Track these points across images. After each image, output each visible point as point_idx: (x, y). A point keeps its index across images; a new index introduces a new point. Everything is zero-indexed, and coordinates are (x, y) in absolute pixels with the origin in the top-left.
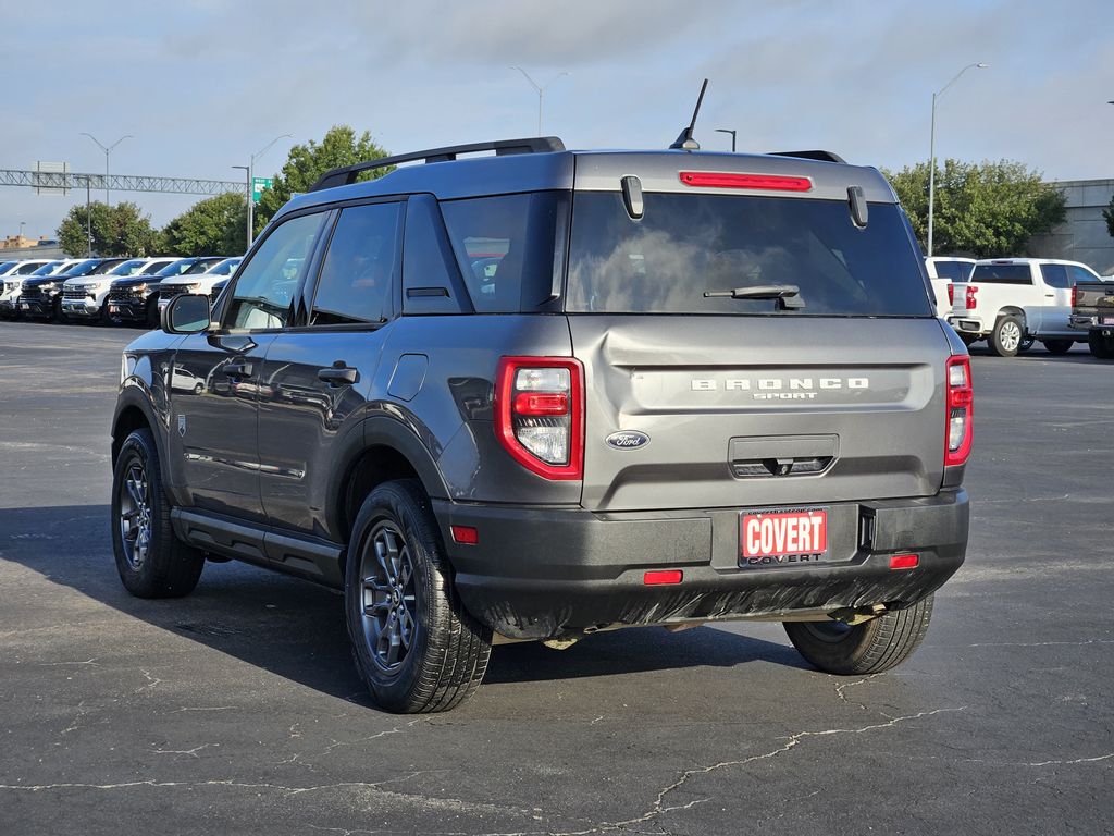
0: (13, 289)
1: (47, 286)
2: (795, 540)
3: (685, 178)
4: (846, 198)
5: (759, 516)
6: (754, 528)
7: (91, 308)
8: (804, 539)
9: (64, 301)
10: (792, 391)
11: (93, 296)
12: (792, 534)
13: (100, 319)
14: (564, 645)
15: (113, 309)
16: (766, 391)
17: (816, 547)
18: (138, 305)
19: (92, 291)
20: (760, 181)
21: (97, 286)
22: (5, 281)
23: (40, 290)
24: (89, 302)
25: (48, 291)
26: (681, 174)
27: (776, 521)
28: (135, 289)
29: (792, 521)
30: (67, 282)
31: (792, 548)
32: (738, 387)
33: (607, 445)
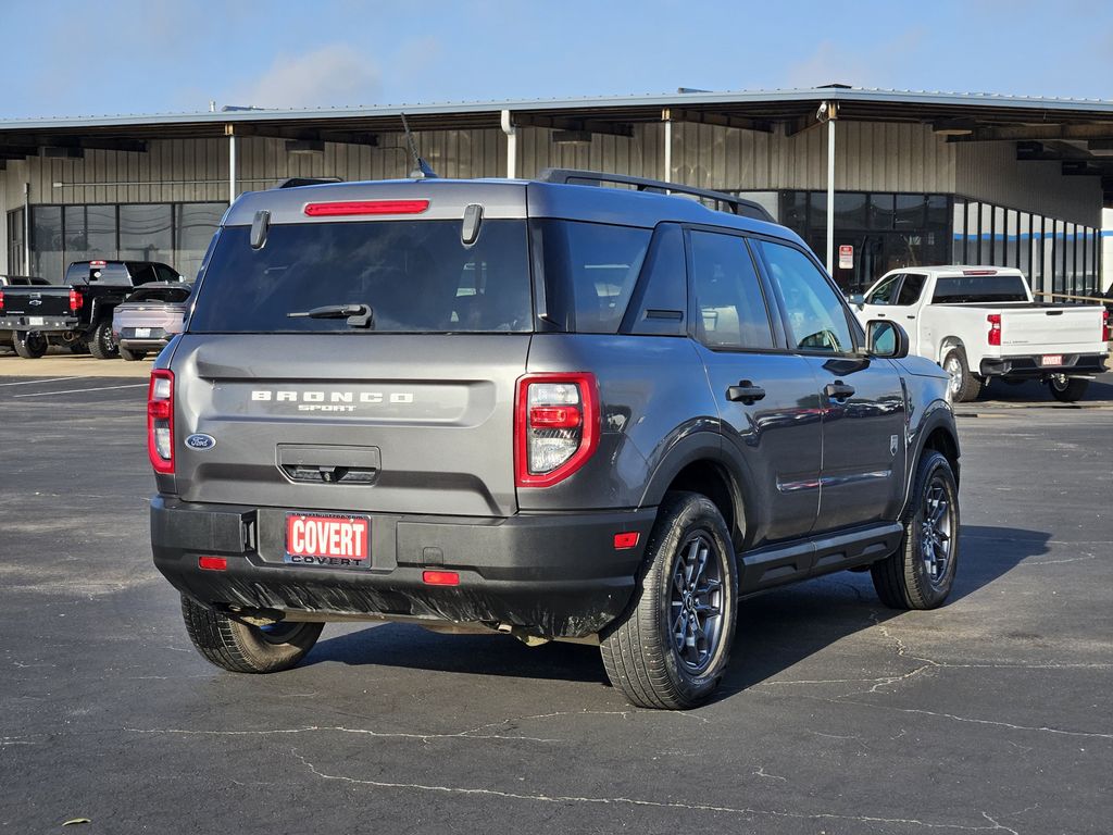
10: (333, 404)
16: (309, 404)
32: (287, 399)
33: (186, 443)
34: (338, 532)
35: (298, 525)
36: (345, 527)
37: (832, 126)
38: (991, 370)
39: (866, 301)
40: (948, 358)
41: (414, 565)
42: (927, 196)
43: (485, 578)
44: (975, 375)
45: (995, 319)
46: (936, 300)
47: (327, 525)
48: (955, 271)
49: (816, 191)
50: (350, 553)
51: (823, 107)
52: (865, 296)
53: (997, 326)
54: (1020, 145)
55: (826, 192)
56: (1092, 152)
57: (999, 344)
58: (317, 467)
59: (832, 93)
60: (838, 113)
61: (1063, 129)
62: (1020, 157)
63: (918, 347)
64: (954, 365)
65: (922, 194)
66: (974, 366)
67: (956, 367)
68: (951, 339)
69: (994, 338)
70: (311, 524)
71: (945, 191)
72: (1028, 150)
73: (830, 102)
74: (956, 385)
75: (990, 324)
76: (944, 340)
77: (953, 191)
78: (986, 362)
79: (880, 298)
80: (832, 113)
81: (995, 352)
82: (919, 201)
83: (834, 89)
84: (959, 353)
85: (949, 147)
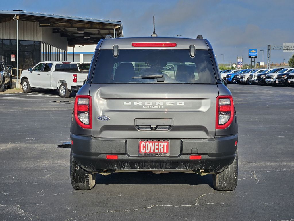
0: (255, 77)
1: (263, 76)
2: (158, 149)
3: (133, 45)
4: (188, 48)
5: (145, 141)
6: (143, 145)
7: (272, 82)
8: (161, 149)
9: (266, 80)
10: (156, 105)
11: (273, 78)
12: (156, 147)
13: (274, 84)
14: (106, 174)
15: (277, 82)
16: (147, 105)
17: (165, 151)
18: (283, 81)
19: (273, 77)
20: (158, 45)
21: (274, 76)
22: (253, 75)
23: (261, 77)
24: (272, 80)
25: (263, 77)
26: (132, 44)
27: (151, 143)
28: (283, 76)
29: (157, 144)
30: (267, 75)
31: (156, 151)
32: (138, 104)
33: (98, 119)
34: (158, 145)
35: (143, 143)
36: (160, 144)
37: (17, 21)
38: (74, 89)
39: (33, 70)
40: (61, 86)
41: (188, 154)
42: (34, 41)
43: (210, 157)
44: (69, 91)
45: (75, 76)
46: (56, 70)
47: (154, 143)
48: (60, 63)
49: (5, 39)
50: (162, 151)
51: (15, 16)
52: (33, 69)
53: (76, 77)
54: (53, 29)
55: (16, 40)
56: (78, 31)
57: (76, 82)
58: (150, 126)
59: (18, 12)
60: (19, 18)
61: (72, 25)
62: (54, 32)
63: (51, 83)
64: (62, 88)
65: (33, 41)
66: (69, 88)
67: (63, 88)
68: (62, 81)
69: (75, 80)
70: (148, 143)
71: (39, 40)
72: (56, 30)
73: (17, 15)
74: (63, 93)
75: (74, 77)
76: (59, 81)
77: (41, 40)
78: (73, 87)
79: (37, 69)
80: (18, 18)
81: (75, 84)
82: (32, 43)
83: (19, 11)
84: (64, 84)
85: (40, 28)
